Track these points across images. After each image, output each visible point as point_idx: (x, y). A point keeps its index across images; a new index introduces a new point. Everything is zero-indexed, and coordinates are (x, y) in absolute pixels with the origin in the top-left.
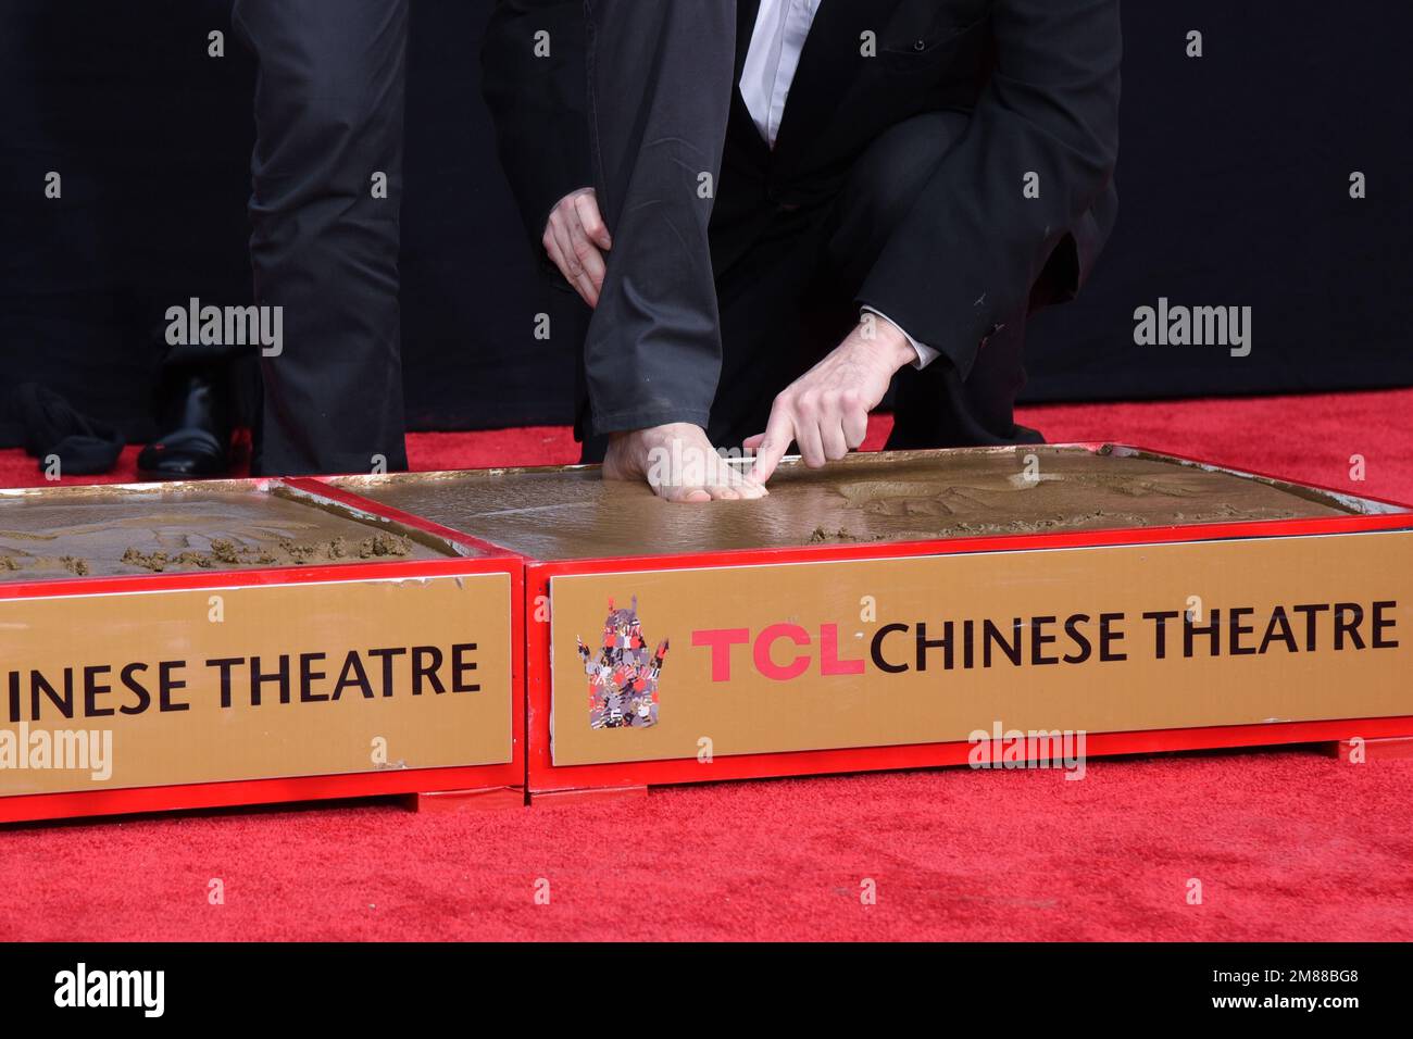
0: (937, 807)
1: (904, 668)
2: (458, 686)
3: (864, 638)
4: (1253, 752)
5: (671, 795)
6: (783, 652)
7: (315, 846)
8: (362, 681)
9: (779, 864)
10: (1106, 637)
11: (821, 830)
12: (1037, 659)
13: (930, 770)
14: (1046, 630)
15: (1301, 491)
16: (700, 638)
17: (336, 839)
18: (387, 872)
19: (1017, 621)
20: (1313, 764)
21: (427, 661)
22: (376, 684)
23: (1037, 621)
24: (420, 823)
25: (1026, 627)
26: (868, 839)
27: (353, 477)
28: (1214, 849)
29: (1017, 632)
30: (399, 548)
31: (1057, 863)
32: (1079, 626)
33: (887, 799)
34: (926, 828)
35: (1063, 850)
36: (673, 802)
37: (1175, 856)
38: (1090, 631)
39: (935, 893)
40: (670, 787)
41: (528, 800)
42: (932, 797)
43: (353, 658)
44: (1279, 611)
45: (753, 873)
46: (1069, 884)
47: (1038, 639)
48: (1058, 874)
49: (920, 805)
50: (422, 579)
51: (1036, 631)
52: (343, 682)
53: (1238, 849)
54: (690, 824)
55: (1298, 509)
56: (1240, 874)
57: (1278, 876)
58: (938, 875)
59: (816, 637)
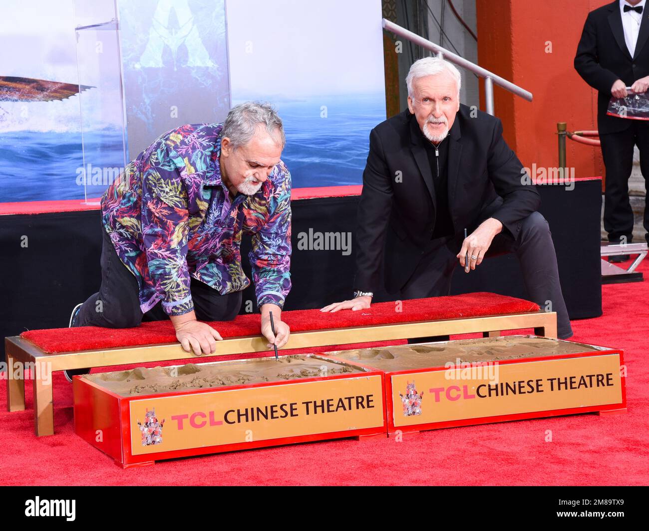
0: (497, 433)
1: (486, 396)
2: (368, 406)
3: (474, 389)
4: (577, 415)
5: (426, 433)
6: (454, 393)
7: (334, 451)
8: (343, 406)
9: (459, 450)
10: (538, 386)
11: (468, 441)
12: (520, 393)
13: (493, 424)
14: (522, 384)
15: (583, 345)
16: (431, 391)
17: (339, 449)
18: (355, 457)
19: (514, 383)
20: (593, 417)
21: (360, 400)
22: (347, 406)
23: (520, 382)
24: (361, 443)
25: (517, 384)
26: (481, 443)
27: (331, 352)
28: (574, 442)
29: (515, 385)
30: (350, 370)
31: (533, 447)
32: (530, 383)
33: (484, 432)
34: (496, 439)
35: (534, 443)
36: (427, 435)
37: (564, 444)
38: (534, 384)
39: (502, 457)
40: (425, 431)
41: (388, 436)
42: (495, 431)
43: (341, 400)
44: (582, 377)
45: (453, 453)
46: (537, 453)
47: (520, 387)
48: (534, 450)
49: (493, 433)
50: (358, 378)
51: (519, 385)
52: (338, 407)
53: (580, 441)
54: (433, 441)
55: (585, 350)
56: (582, 448)
57: (591, 448)
58: (502, 452)
59: (462, 389)
